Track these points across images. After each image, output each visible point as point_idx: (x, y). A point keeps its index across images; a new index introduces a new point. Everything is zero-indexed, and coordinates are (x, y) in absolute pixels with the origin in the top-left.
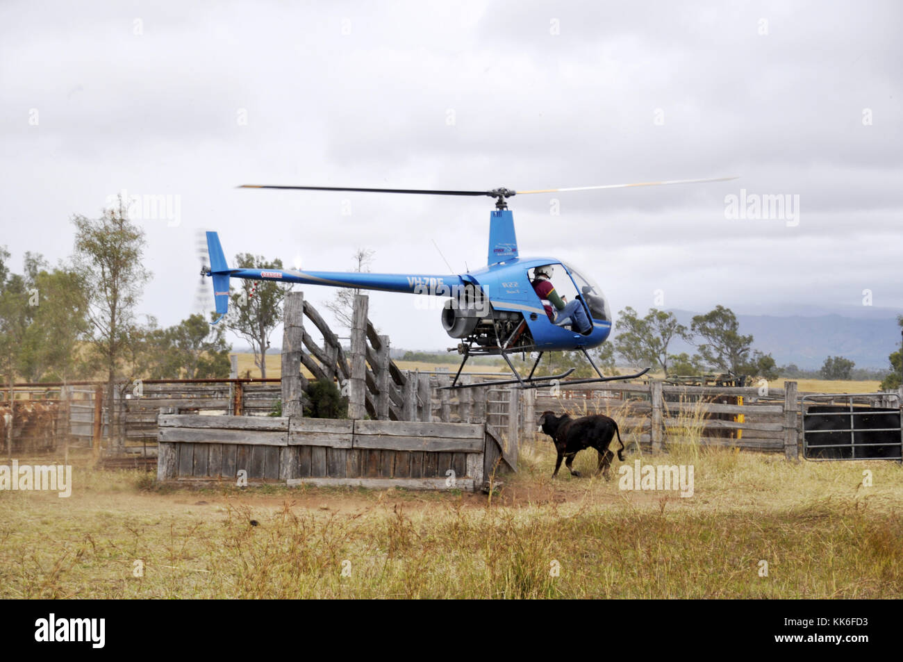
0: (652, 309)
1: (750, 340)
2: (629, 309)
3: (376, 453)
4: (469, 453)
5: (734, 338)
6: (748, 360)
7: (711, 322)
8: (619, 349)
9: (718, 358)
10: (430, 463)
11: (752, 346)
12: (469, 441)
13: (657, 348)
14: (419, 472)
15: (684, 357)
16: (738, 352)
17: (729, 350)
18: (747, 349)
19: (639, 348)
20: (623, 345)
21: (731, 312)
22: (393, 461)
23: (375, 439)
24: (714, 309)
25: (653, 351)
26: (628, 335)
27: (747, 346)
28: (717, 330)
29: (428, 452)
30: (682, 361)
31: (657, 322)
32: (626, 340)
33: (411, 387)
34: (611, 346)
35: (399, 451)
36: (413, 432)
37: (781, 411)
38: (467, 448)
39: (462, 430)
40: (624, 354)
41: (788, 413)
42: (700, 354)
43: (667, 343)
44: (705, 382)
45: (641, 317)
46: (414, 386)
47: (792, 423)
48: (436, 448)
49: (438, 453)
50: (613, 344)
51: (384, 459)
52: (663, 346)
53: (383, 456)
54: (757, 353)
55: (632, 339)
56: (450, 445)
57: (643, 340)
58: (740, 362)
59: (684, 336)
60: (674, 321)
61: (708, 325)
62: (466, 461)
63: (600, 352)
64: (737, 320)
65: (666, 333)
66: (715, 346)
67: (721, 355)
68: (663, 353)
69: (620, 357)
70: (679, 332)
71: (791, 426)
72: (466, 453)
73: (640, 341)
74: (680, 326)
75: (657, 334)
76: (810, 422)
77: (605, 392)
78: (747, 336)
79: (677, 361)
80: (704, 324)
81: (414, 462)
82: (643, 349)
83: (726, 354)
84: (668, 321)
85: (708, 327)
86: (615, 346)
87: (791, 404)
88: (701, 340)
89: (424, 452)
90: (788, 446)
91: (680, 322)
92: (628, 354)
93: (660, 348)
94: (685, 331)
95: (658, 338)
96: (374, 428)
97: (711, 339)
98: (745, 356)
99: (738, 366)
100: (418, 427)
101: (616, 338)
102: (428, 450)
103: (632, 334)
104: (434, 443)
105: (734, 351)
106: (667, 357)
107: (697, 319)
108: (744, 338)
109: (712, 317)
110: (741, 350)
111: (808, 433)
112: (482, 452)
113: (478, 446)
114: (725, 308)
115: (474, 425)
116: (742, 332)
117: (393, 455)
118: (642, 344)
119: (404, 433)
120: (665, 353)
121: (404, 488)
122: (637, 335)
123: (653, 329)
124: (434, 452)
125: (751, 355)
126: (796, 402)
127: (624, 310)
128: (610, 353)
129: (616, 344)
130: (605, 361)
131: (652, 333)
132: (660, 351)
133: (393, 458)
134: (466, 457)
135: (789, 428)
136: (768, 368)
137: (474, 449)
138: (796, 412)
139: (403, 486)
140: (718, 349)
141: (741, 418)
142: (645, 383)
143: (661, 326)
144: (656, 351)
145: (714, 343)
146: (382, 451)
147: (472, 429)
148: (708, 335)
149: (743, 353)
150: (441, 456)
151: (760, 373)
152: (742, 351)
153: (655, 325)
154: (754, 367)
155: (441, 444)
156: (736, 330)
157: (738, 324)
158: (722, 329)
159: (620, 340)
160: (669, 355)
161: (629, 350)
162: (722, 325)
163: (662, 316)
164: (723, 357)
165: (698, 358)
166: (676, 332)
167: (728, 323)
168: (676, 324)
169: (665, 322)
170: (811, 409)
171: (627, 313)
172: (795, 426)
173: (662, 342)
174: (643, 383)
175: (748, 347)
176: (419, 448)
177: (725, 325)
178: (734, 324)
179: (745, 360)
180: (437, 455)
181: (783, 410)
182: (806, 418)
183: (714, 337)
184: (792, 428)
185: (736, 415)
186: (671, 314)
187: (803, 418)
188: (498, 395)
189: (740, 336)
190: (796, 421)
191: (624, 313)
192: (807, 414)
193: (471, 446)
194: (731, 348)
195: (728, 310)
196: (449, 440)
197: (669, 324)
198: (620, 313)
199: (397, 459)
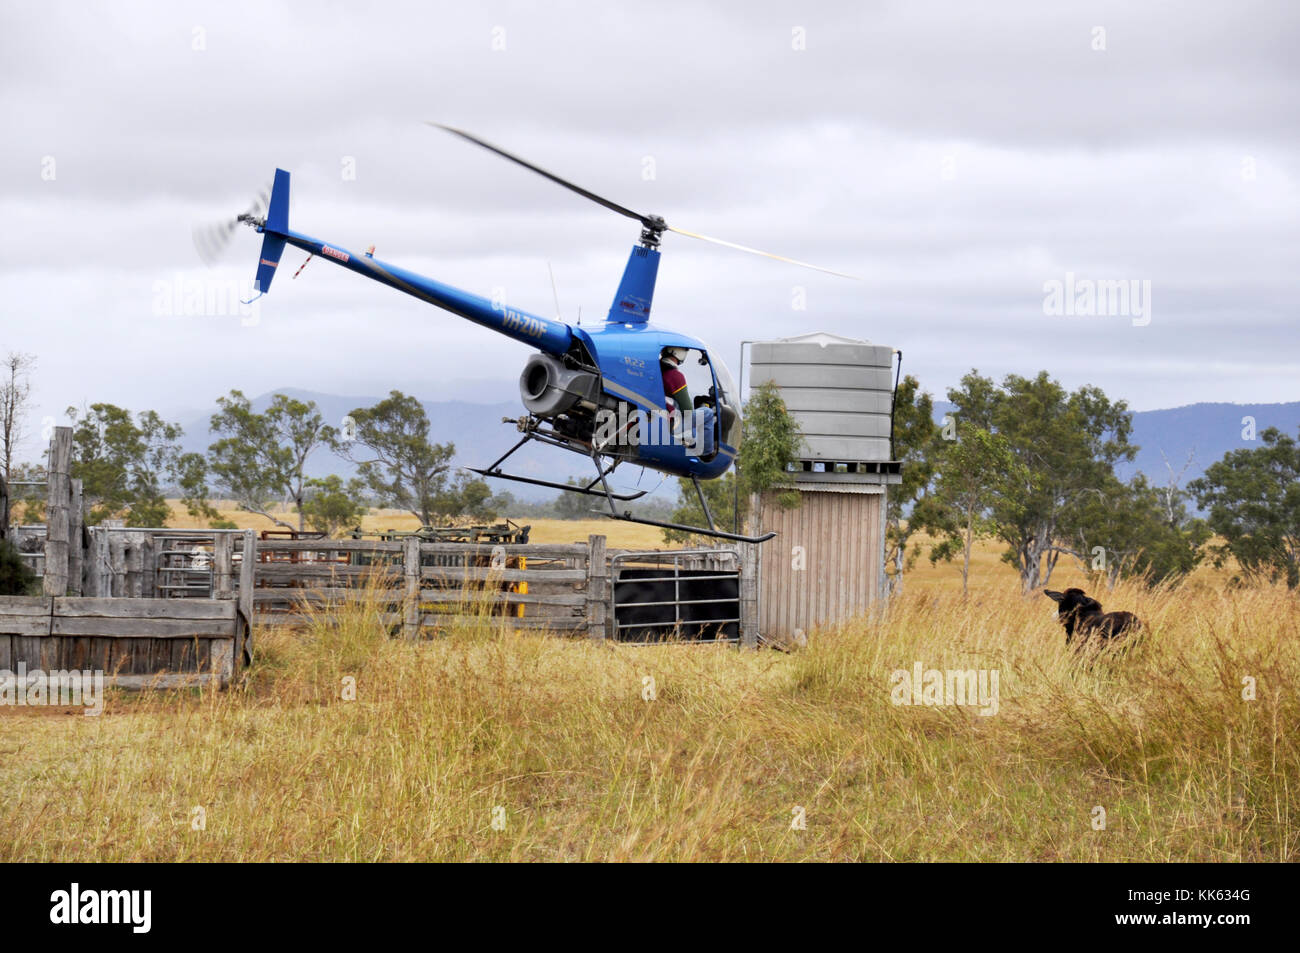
0: (278, 396)
1: (449, 452)
2: (237, 394)
3: (84, 642)
4: (214, 639)
5: (422, 449)
6: (446, 488)
7: (381, 420)
8: (216, 468)
9: (395, 485)
10: (160, 654)
11: (453, 463)
12: (214, 623)
13: (286, 468)
14: (144, 666)
15: (333, 483)
16: (429, 474)
17: (414, 469)
18: (445, 468)
19: (254, 466)
20: (224, 461)
21: (416, 404)
22: (108, 652)
23: (84, 622)
24: (387, 397)
25: (278, 472)
26: (233, 443)
27: (444, 463)
28: (392, 434)
29: (157, 639)
30: (330, 490)
31: (287, 419)
32: (230, 451)
33: (99, 551)
34: (202, 462)
35: (116, 638)
36: (138, 613)
37: (584, 577)
38: (213, 632)
39: (207, 608)
40: (226, 476)
41: (594, 579)
42: (363, 478)
43: (303, 458)
44: (474, 536)
45: (257, 411)
46: (102, 549)
47: (598, 593)
48: (168, 633)
49: (172, 639)
50: (207, 459)
51: (96, 650)
52: (296, 463)
53: (93, 647)
54: (461, 475)
55: (242, 451)
56: (190, 628)
57: (261, 453)
58: (432, 491)
59: (335, 445)
60: (317, 418)
61: (377, 426)
62: (210, 650)
63: (181, 473)
64: (429, 416)
65: (303, 438)
66: (389, 463)
67: (399, 479)
68: (296, 476)
69: (218, 482)
70: (325, 439)
71: (597, 598)
72: (210, 639)
73: (255, 453)
74: (327, 428)
75: (285, 442)
76: (624, 592)
77: (308, 553)
78: (444, 446)
79: (321, 489)
80: (370, 424)
81: (137, 652)
82: (261, 470)
83: (407, 477)
84: (306, 418)
85: (378, 429)
86: (209, 463)
87: (598, 567)
88: (365, 453)
89: (151, 638)
90: (593, 625)
91: (327, 420)
92: (232, 477)
93: (291, 467)
94: (335, 437)
95: (288, 450)
96: (81, 608)
97: (383, 451)
98: (441, 480)
99: (428, 498)
100: (145, 605)
101: (211, 448)
102: (159, 636)
103: (240, 440)
104: (167, 626)
105: (421, 471)
106: (303, 482)
107: (358, 416)
108: (440, 449)
109: (383, 411)
110: (433, 469)
111: (620, 608)
112: (232, 637)
113: (227, 629)
114: (406, 396)
115: (222, 601)
116: (435, 438)
117: (108, 644)
118: (258, 460)
119: (123, 613)
120: (299, 476)
121: (124, 688)
122: (250, 444)
123: (280, 433)
124: (167, 639)
125: (451, 475)
126: (604, 563)
127: (228, 396)
128: (199, 476)
129: (211, 460)
130: (190, 490)
131: (277, 438)
132: (291, 471)
133: (108, 648)
134: (210, 646)
135: (595, 601)
136: (479, 501)
137: (223, 633)
138: (604, 577)
139: (122, 685)
140: (396, 470)
141: (523, 588)
142: (383, 538)
143: (294, 427)
144: (283, 472)
145: (388, 458)
146: (92, 638)
147: (219, 607)
148: (376, 443)
149: (437, 475)
150: (176, 643)
151: (465, 509)
152: (435, 472)
153: (285, 424)
154: (455, 500)
155: (177, 628)
156: (425, 434)
157: (429, 423)
158: (402, 433)
159: (219, 451)
160: (306, 478)
161: (236, 470)
162: (401, 426)
163: (297, 410)
164: (402, 482)
165: (358, 484)
166: (320, 439)
167: (411, 422)
168: (320, 423)
169: (300, 419)
170: (625, 574)
171: (234, 401)
172: (603, 598)
173: (295, 457)
174: (380, 538)
175: (447, 464)
176: (146, 633)
177: (407, 426)
178: (422, 425)
179: (440, 486)
180: (169, 642)
181: (587, 577)
182: (618, 586)
183: (387, 448)
184: (599, 601)
185: (517, 584)
186: (312, 405)
187: (613, 587)
188: (165, 559)
189: (433, 444)
190: (604, 591)
191: (229, 402)
192: (619, 581)
193: (219, 629)
194: (418, 467)
195: (411, 399)
196: (189, 622)
197: (308, 424)
198: (221, 400)
199: (114, 648)
